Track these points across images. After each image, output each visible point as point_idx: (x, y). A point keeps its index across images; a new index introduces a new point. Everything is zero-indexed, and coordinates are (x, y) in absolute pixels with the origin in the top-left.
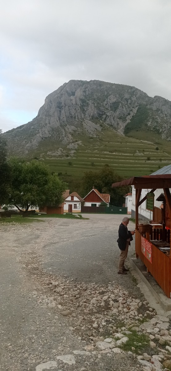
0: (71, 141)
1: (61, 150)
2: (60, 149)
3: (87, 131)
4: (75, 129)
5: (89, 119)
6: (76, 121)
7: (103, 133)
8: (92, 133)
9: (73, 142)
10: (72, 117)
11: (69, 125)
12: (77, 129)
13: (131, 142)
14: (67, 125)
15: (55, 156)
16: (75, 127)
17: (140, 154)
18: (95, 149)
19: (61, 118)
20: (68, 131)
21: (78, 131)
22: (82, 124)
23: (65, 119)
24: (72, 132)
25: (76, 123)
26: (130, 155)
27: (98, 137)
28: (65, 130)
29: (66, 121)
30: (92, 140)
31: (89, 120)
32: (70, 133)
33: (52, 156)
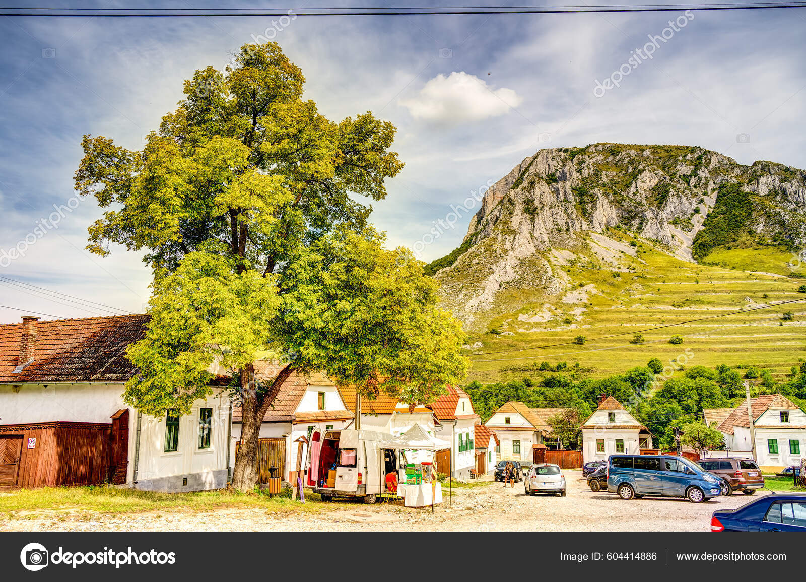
0: (569, 286)
1: (550, 310)
2: (547, 305)
3: (603, 259)
4: (573, 257)
5: (600, 231)
6: (571, 238)
7: (642, 260)
9: (574, 288)
10: (559, 230)
11: (557, 249)
12: (575, 257)
13: (723, 278)
14: (550, 250)
15: (538, 324)
16: (571, 254)
17: (757, 306)
18: (634, 301)
19: (536, 235)
20: (556, 263)
21: (580, 262)
22: (587, 245)
23: (545, 236)
24: (567, 264)
25: (572, 244)
26: (731, 309)
27: (632, 271)
28: (549, 261)
29: (547, 241)
30: (619, 279)
31: (601, 234)
32: (562, 267)
33: (531, 326)
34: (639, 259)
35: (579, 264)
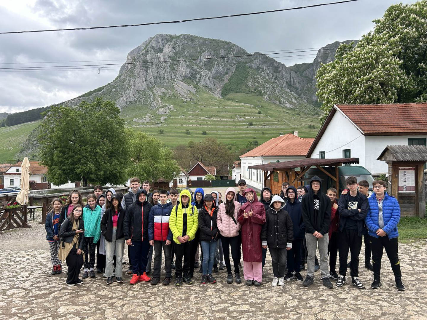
0: (161, 105)
1: (150, 117)
2: (149, 114)
3: (180, 93)
4: (165, 91)
5: (180, 79)
6: (166, 82)
7: (198, 96)
8: (185, 95)
9: (163, 107)
10: (160, 77)
11: (158, 87)
12: (167, 91)
13: (230, 106)
14: (155, 87)
15: (143, 123)
16: (165, 90)
17: (240, 120)
18: (190, 115)
19: (148, 79)
20: (156, 94)
21: (169, 94)
22: (173, 86)
23: (152, 80)
24: (162, 94)
25: (166, 84)
26: (230, 120)
27: (192, 100)
28: (153, 93)
29: (154, 82)
30: (185, 104)
31: (181, 81)
32: (159, 96)
33: (139, 124)
34: (196, 95)
35: (168, 95)
